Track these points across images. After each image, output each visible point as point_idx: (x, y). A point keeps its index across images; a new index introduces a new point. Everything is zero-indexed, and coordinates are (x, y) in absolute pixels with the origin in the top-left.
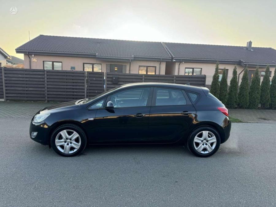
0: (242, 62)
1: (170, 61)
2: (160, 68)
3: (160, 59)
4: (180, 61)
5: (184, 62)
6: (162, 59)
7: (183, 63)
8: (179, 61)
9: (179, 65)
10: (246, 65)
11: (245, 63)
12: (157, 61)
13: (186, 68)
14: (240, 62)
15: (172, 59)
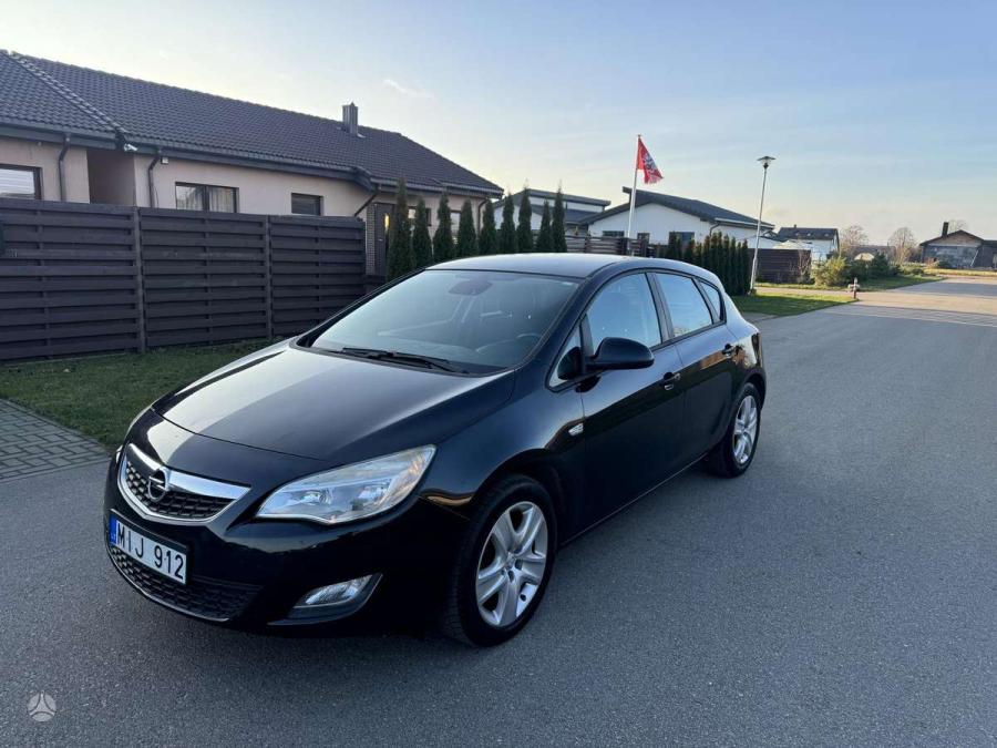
0: (363, 174)
1: (113, 147)
2: (61, 177)
3: (62, 134)
4: (154, 155)
5: (170, 158)
6: (75, 136)
7: (165, 161)
8: (151, 151)
9: (151, 168)
10: (377, 185)
11: (373, 180)
12: (43, 142)
13: (178, 184)
14: (354, 174)
15: (120, 139)
